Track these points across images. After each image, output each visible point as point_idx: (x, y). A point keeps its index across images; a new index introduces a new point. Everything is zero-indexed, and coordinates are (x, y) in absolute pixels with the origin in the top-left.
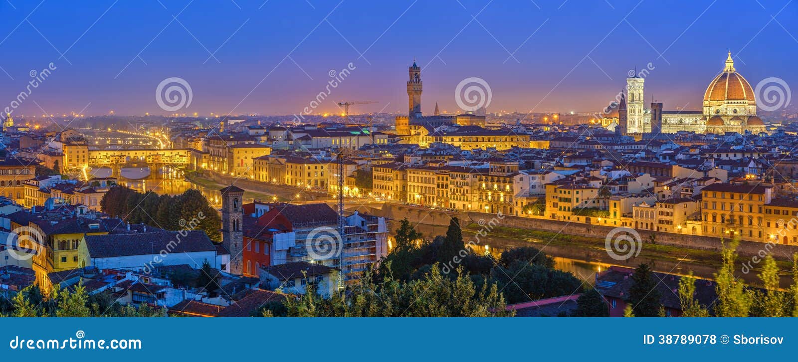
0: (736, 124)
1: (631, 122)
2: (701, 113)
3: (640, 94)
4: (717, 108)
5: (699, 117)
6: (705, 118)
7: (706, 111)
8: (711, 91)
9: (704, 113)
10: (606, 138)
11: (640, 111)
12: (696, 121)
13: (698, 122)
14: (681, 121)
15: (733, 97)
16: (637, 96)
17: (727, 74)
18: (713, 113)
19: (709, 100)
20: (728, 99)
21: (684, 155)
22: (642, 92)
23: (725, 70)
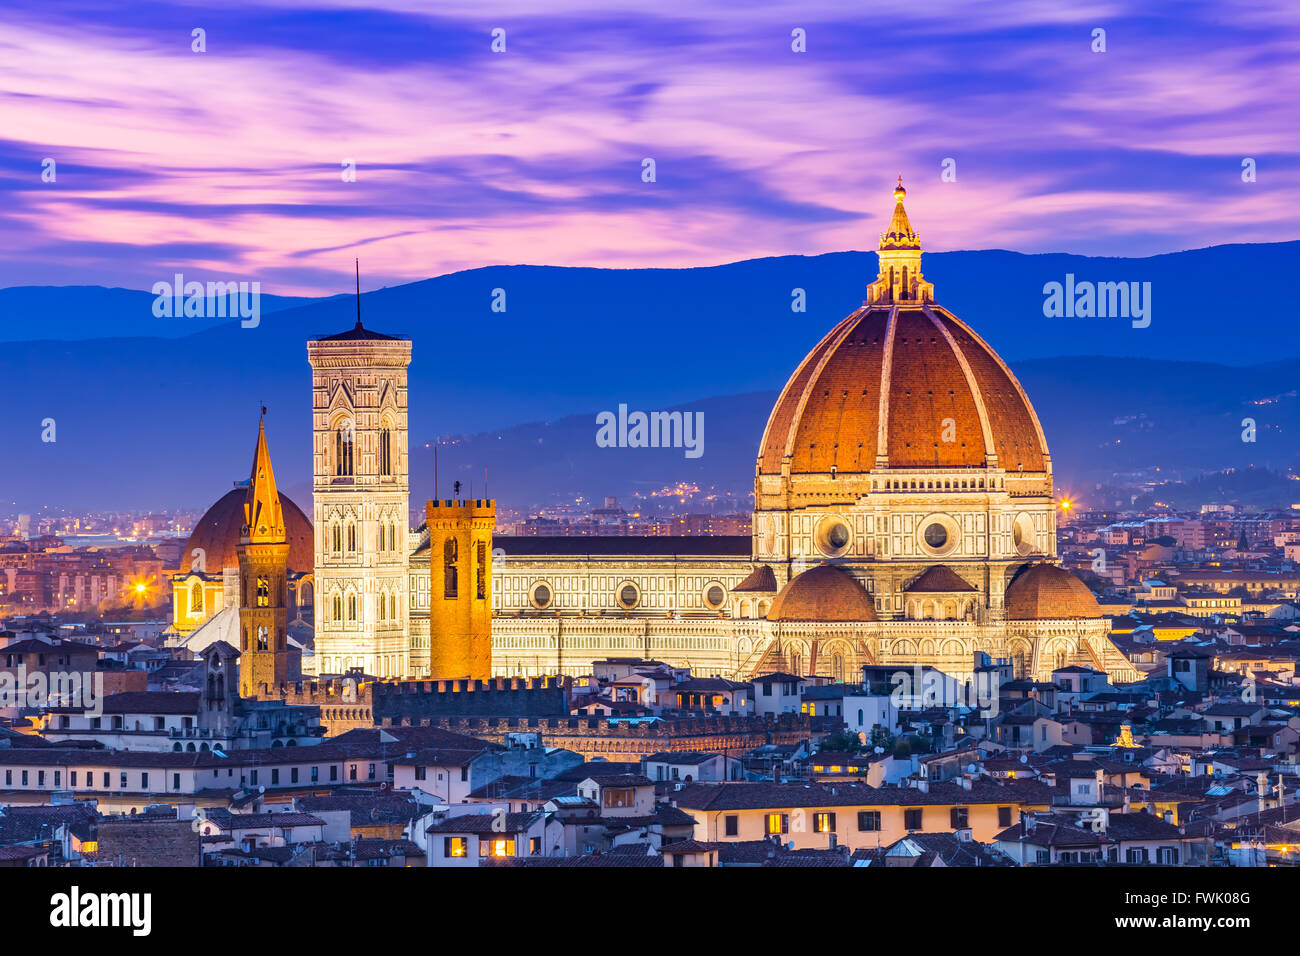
0: (940, 612)
1: (337, 604)
2: (740, 545)
3: (385, 437)
4: (835, 517)
5: (731, 573)
6: (763, 580)
7: (766, 530)
8: (797, 418)
9: (761, 549)
10: (148, 722)
11: (386, 539)
12: (715, 597)
13: (732, 603)
14: (629, 597)
15: (924, 454)
16: (367, 448)
17: (885, 315)
18: (807, 552)
19: (785, 470)
20: (895, 465)
21: (572, 829)
22: (397, 419)
23: (875, 290)
